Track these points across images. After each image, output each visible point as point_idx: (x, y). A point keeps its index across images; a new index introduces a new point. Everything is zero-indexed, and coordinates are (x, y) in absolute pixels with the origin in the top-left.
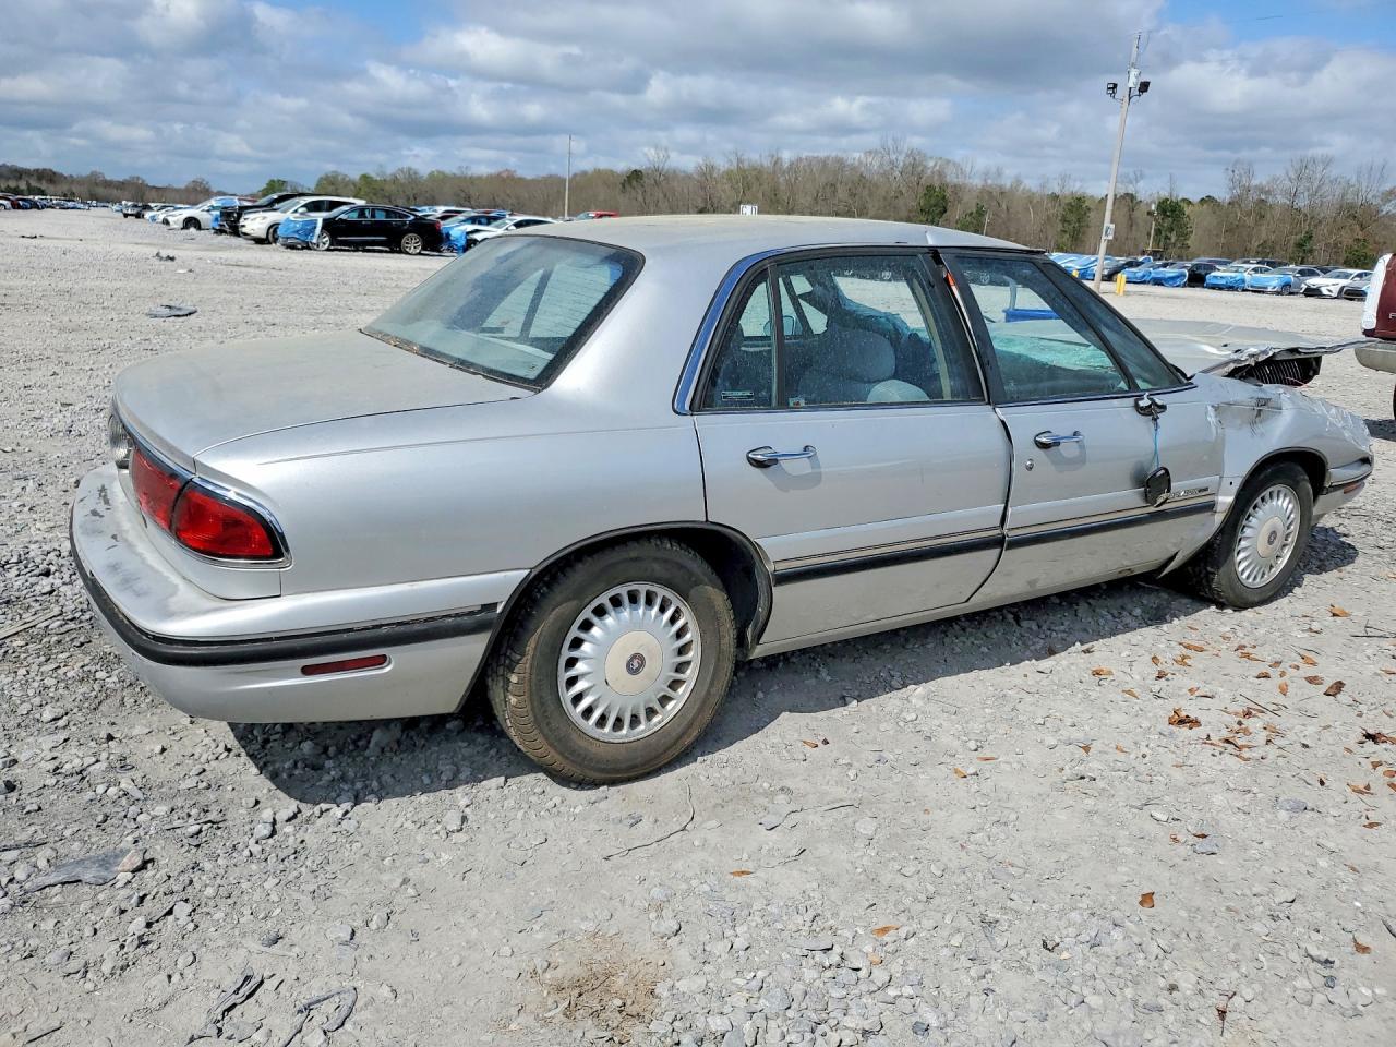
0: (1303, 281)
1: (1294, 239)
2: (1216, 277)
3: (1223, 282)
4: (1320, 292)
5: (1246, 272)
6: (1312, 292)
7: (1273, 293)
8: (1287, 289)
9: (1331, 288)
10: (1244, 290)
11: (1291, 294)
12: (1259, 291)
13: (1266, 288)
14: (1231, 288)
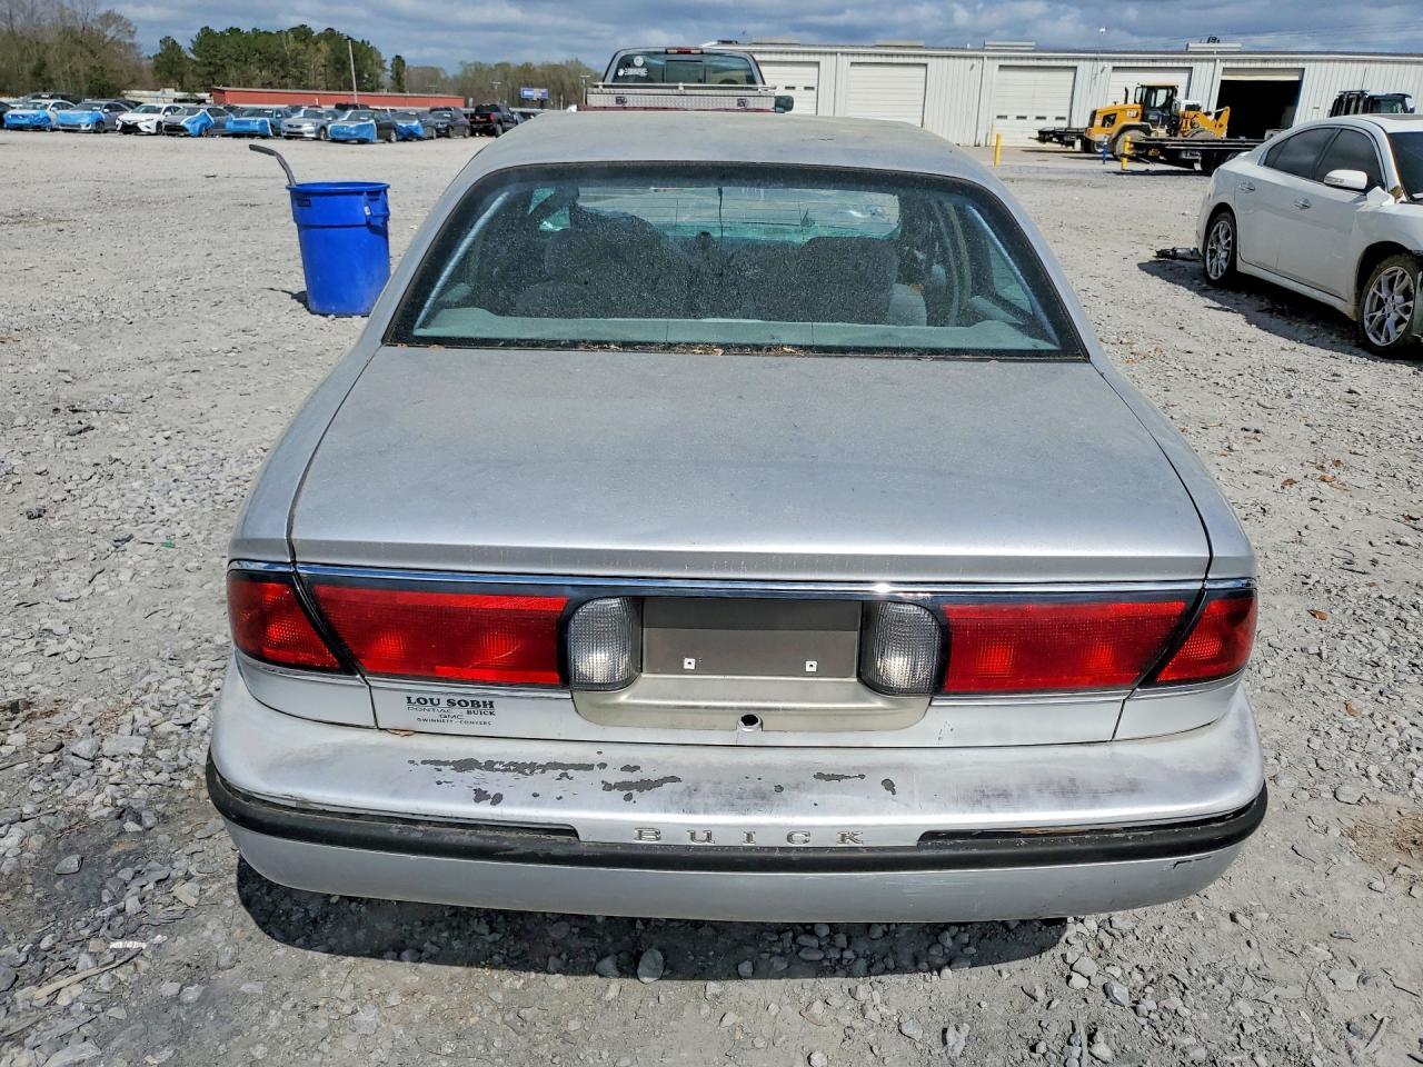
0: (116, 118)
1: (28, 67)
2: (14, 116)
3: (26, 121)
4: (138, 128)
5: (48, 108)
6: (131, 129)
7: (88, 132)
8: (100, 127)
9: (148, 124)
10: (53, 130)
11: (106, 132)
12: (72, 129)
13: (79, 126)
14: (38, 128)
